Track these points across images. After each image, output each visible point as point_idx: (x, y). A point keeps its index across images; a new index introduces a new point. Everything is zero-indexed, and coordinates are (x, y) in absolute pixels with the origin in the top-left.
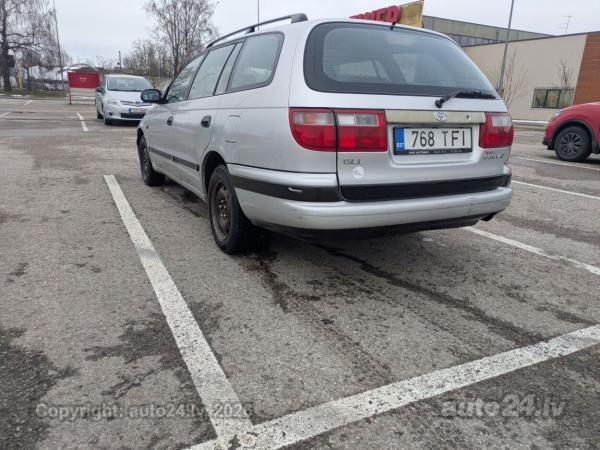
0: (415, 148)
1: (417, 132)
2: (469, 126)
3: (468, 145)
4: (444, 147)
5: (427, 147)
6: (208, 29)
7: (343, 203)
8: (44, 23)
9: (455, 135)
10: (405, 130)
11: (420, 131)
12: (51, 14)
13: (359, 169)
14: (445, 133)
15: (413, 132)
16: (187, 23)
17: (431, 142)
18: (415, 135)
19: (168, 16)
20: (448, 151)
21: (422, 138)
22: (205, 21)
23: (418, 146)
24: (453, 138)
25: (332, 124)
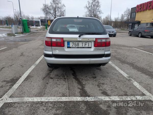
0: (73, 46)
1: (74, 43)
2: (91, 41)
3: (90, 46)
4: (82, 46)
5: (77, 46)
6: (99, 11)
7: (54, 58)
8: (63, 13)
9: (86, 44)
10: (70, 42)
11: (75, 43)
12: (64, 11)
13: (57, 51)
14: (83, 43)
15: (72, 43)
16: (94, 10)
17: (78, 45)
18: (73, 43)
19: (89, 9)
20: (83, 48)
21: (75, 44)
22: (98, 9)
23: (74, 46)
24: (85, 45)
25: (50, 41)
